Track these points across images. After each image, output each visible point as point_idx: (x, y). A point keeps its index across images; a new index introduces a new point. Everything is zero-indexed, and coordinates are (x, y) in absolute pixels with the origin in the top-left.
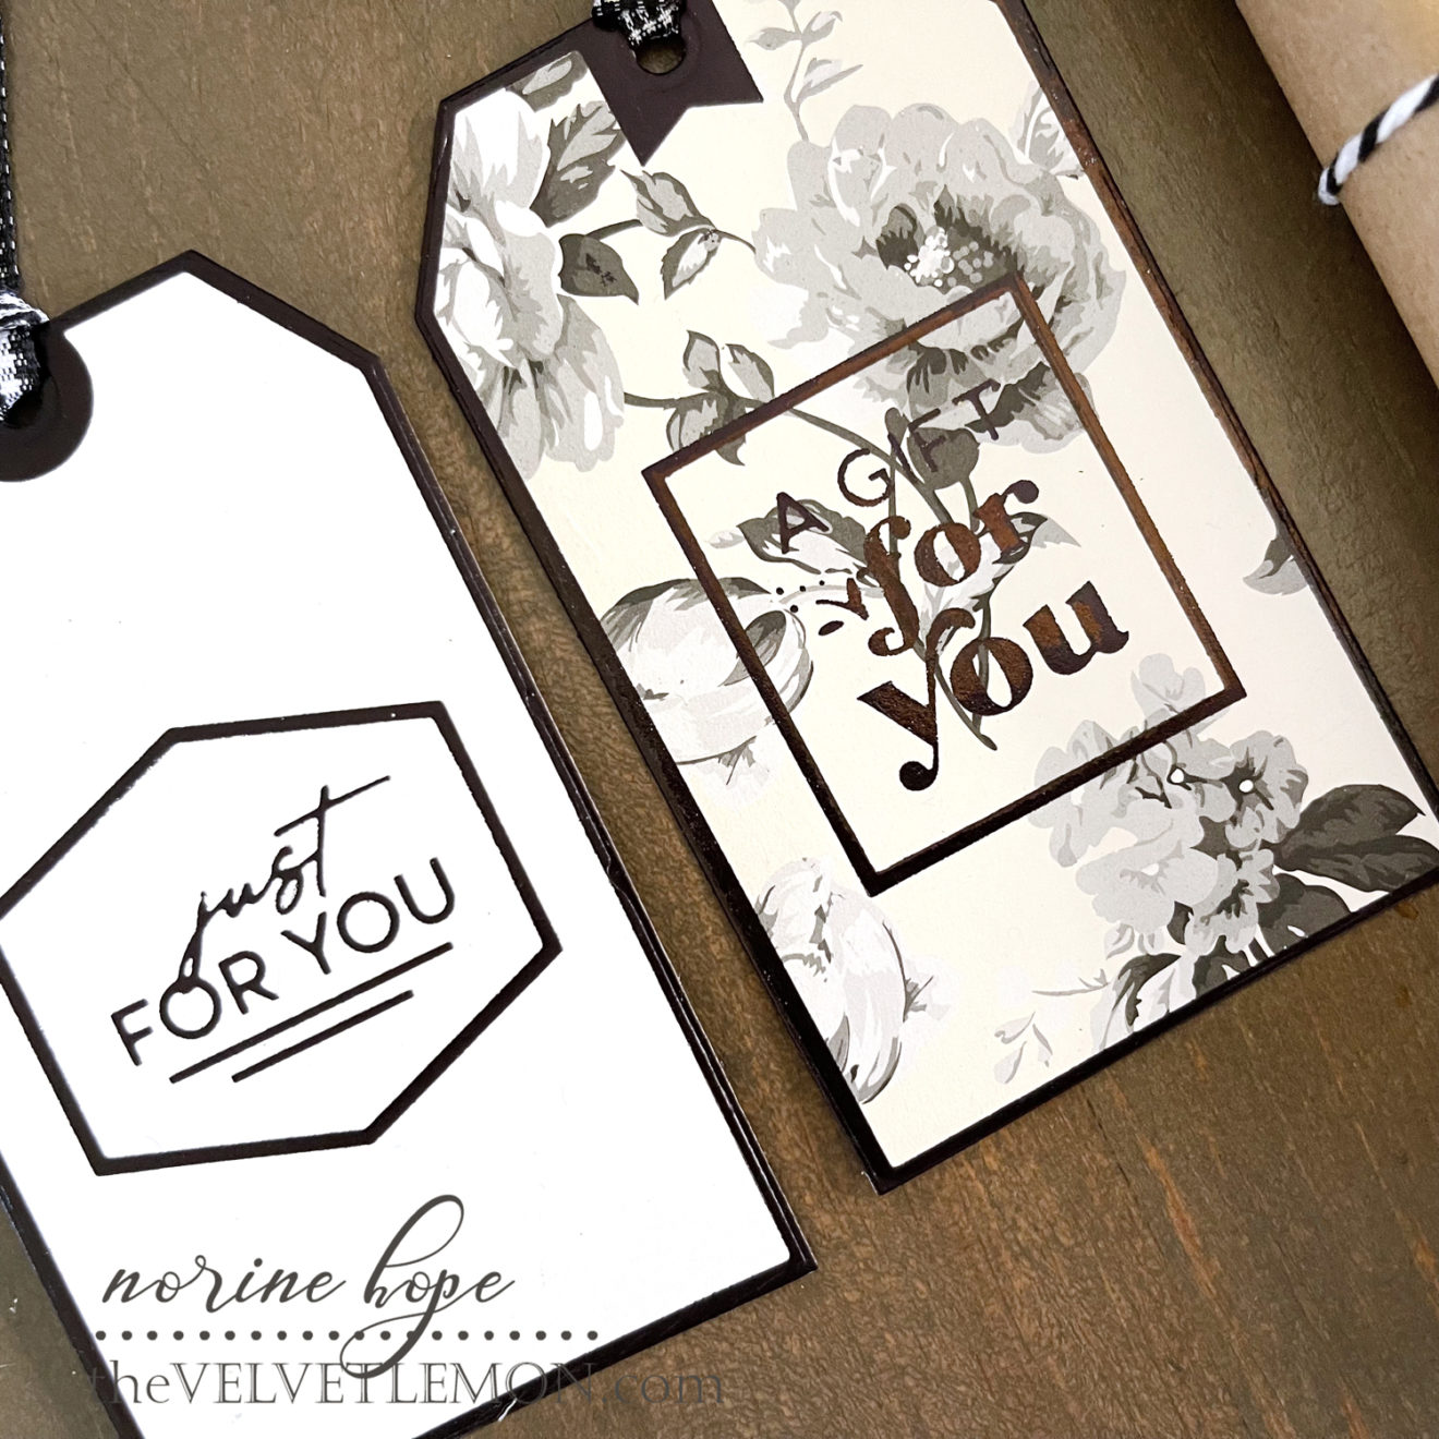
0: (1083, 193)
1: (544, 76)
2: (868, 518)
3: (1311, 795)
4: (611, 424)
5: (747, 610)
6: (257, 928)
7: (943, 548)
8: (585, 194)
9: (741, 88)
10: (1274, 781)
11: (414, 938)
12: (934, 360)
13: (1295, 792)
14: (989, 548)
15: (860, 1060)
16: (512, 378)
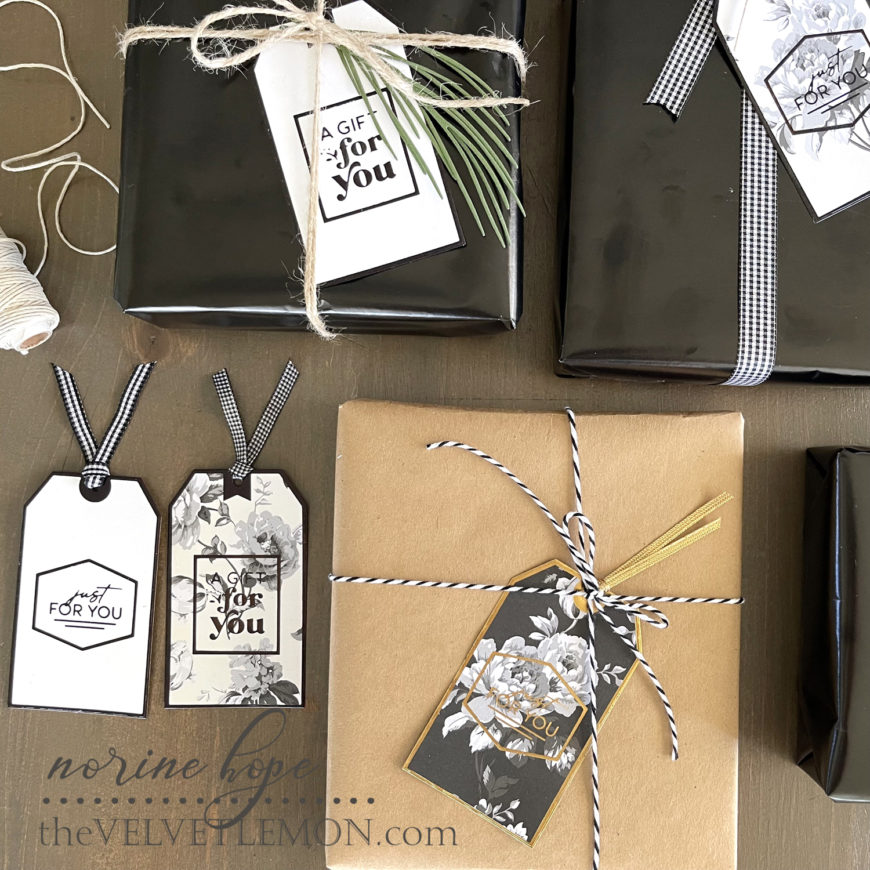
0: (300, 548)
1: (214, 475)
2: (230, 585)
3: (281, 679)
4: (193, 543)
5: (199, 590)
6: (85, 602)
7: (240, 599)
8: (210, 501)
9: (248, 497)
10: (276, 673)
11: (110, 619)
12: (257, 563)
13: (279, 677)
14: (248, 602)
15: (174, 682)
16: (180, 526)
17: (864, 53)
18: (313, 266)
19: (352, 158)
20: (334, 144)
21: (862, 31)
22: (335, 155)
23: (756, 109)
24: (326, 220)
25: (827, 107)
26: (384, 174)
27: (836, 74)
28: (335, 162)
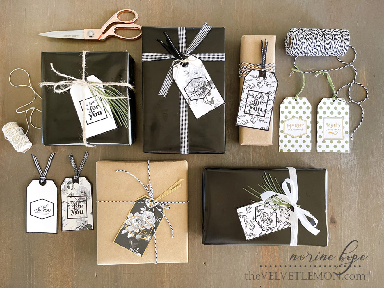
0: (91, 194)
1: (70, 178)
2: (75, 203)
3: (88, 224)
4: (66, 194)
5: (68, 204)
6: (42, 208)
7: (78, 206)
8: (70, 184)
9: (78, 183)
10: (87, 222)
11: (48, 212)
12: (81, 198)
13: (87, 223)
14: (80, 207)
15: (63, 226)
16: (63, 190)
17: (206, 82)
18: (85, 135)
19: (93, 110)
20: (88, 107)
21: (205, 77)
22: (89, 110)
23: (182, 95)
24: (88, 124)
25: (198, 94)
26: (100, 114)
27: (200, 87)
28: (89, 111)
